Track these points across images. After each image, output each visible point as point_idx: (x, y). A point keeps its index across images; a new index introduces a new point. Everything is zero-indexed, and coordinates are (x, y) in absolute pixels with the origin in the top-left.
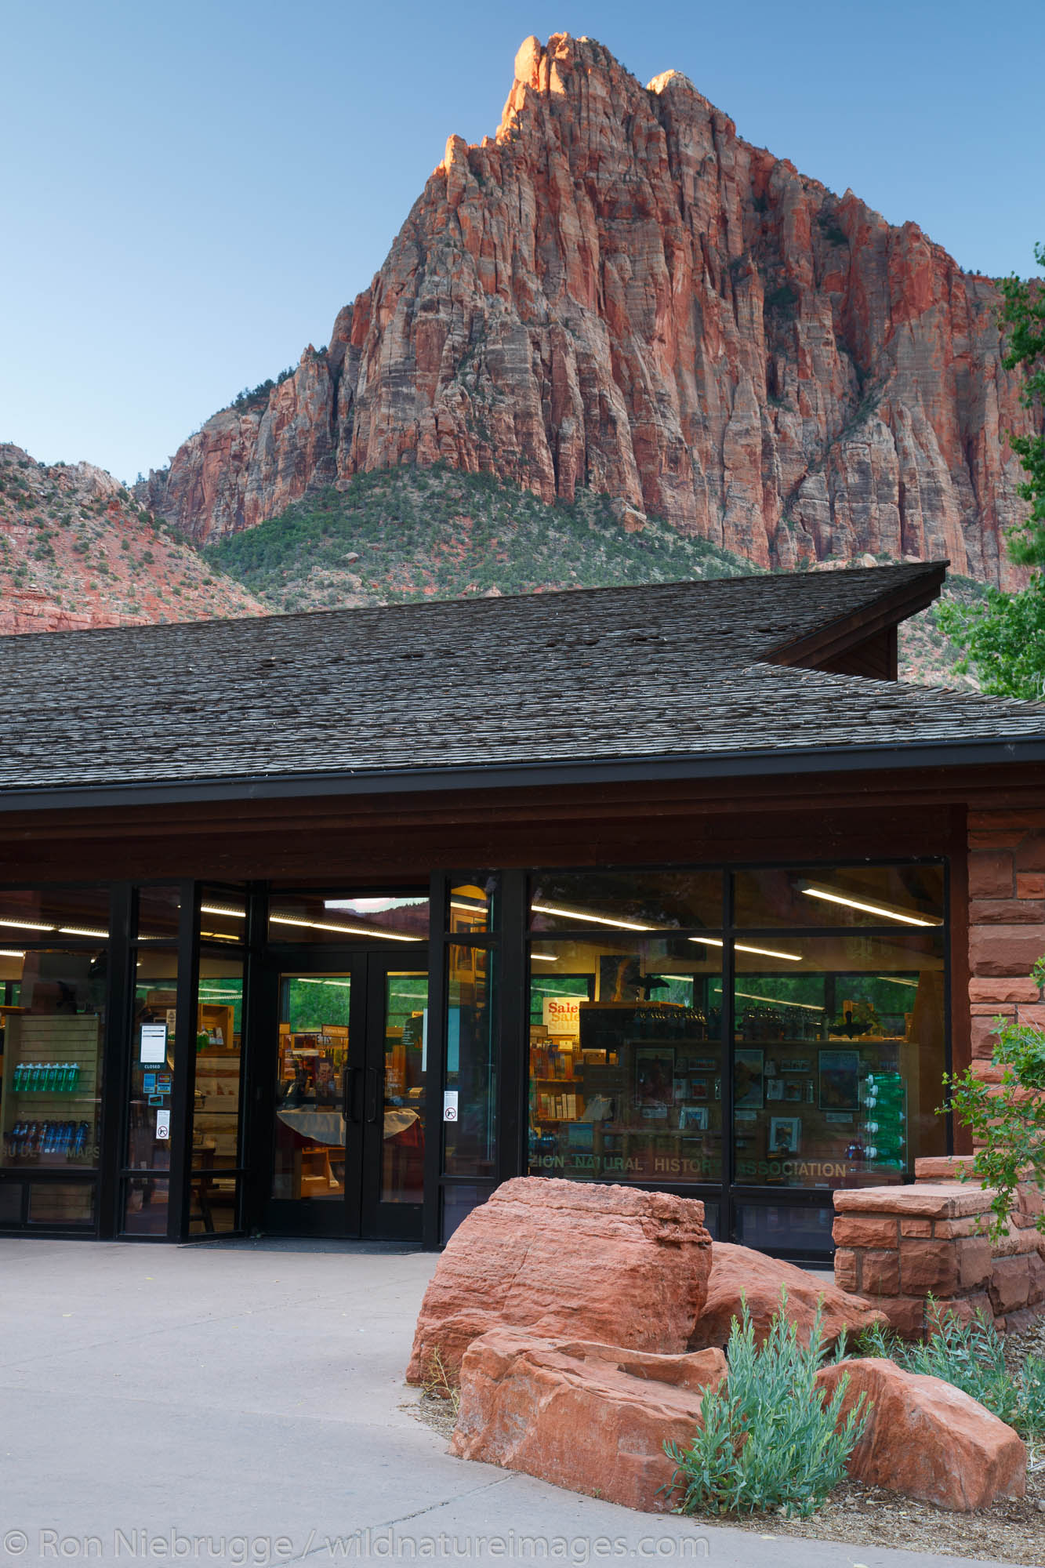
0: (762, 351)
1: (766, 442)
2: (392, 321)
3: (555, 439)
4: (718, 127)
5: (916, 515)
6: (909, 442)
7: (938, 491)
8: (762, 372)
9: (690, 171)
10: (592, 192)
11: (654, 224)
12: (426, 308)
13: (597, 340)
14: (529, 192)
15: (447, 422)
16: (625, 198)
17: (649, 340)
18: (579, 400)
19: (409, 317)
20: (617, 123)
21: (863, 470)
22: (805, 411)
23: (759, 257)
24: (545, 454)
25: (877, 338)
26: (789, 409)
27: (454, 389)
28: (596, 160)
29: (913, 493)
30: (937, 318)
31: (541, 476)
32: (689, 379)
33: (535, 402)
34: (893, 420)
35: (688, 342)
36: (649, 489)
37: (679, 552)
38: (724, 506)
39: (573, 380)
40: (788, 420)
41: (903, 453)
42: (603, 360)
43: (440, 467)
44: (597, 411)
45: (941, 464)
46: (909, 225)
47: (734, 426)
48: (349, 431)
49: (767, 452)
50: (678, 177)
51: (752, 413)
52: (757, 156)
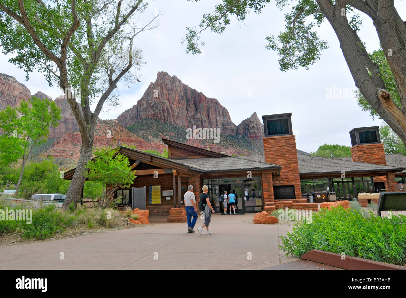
0: (186, 105)
1: (187, 115)
2: (145, 103)
3: (164, 115)
4: (180, 81)
5: (203, 123)
6: (202, 115)
7: (205, 121)
8: (186, 108)
9: (177, 86)
10: (167, 88)
11: (173, 92)
12: (149, 101)
13: (168, 104)
14: (160, 88)
15: (152, 114)
16: (170, 89)
17: (173, 104)
18: (166, 111)
19: (147, 102)
20: (169, 81)
21: (197, 119)
22: (191, 112)
23: (185, 95)
24: (163, 117)
25: (198, 104)
26: (189, 112)
27: (152, 110)
28: (167, 85)
29: (203, 121)
30: (204, 102)
31: (163, 119)
32: (178, 108)
33: (162, 111)
34: (200, 113)
35: (178, 104)
36: (174, 120)
37: (178, 128)
38: (182, 123)
39: (166, 109)
40: (189, 113)
41: (202, 117)
42: (169, 107)
43: (151, 119)
44: (168, 112)
45: (205, 118)
46: (201, 92)
47: (183, 114)
48: (139, 115)
49: (187, 117)
50: (176, 86)
51: (185, 112)
52: (184, 85)
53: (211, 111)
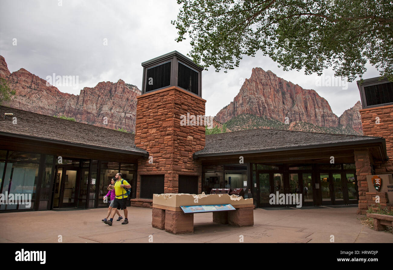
0: (282, 99)
1: (283, 109)
2: (241, 98)
3: (260, 110)
4: (275, 75)
5: (301, 116)
6: (299, 108)
7: (303, 113)
8: (282, 101)
9: (272, 80)
10: (261, 83)
11: (268, 86)
12: (244, 97)
13: (263, 99)
14: (254, 84)
15: (248, 109)
16: (265, 83)
17: (269, 98)
18: (262, 105)
19: (242, 98)
20: (263, 76)
21: (294, 111)
22: (287, 105)
23: (280, 89)
24: (259, 112)
25: (295, 97)
26: (285, 105)
27: (248, 105)
28: (261, 80)
29: (300, 114)
30: (301, 94)
31: (259, 114)
32: (274, 102)
33: (257, 106)
34: (297, 105)
35: (273, 98)
36: (270, 114)
37: (275, 122)
38: (279, 116)
39: (261, 103)
40: (285, 106)
41: (299, 109)
42: (264, 101)
43: (247, 114)
44: (264, 106)
45: (303, 110)
46: (297, 84)
47: (279, 107)
48: (236, 110)
49: (283, 110)
50: (271, 81)
51: (281, 106)
52: (279, 78)
53: (309, 103)
